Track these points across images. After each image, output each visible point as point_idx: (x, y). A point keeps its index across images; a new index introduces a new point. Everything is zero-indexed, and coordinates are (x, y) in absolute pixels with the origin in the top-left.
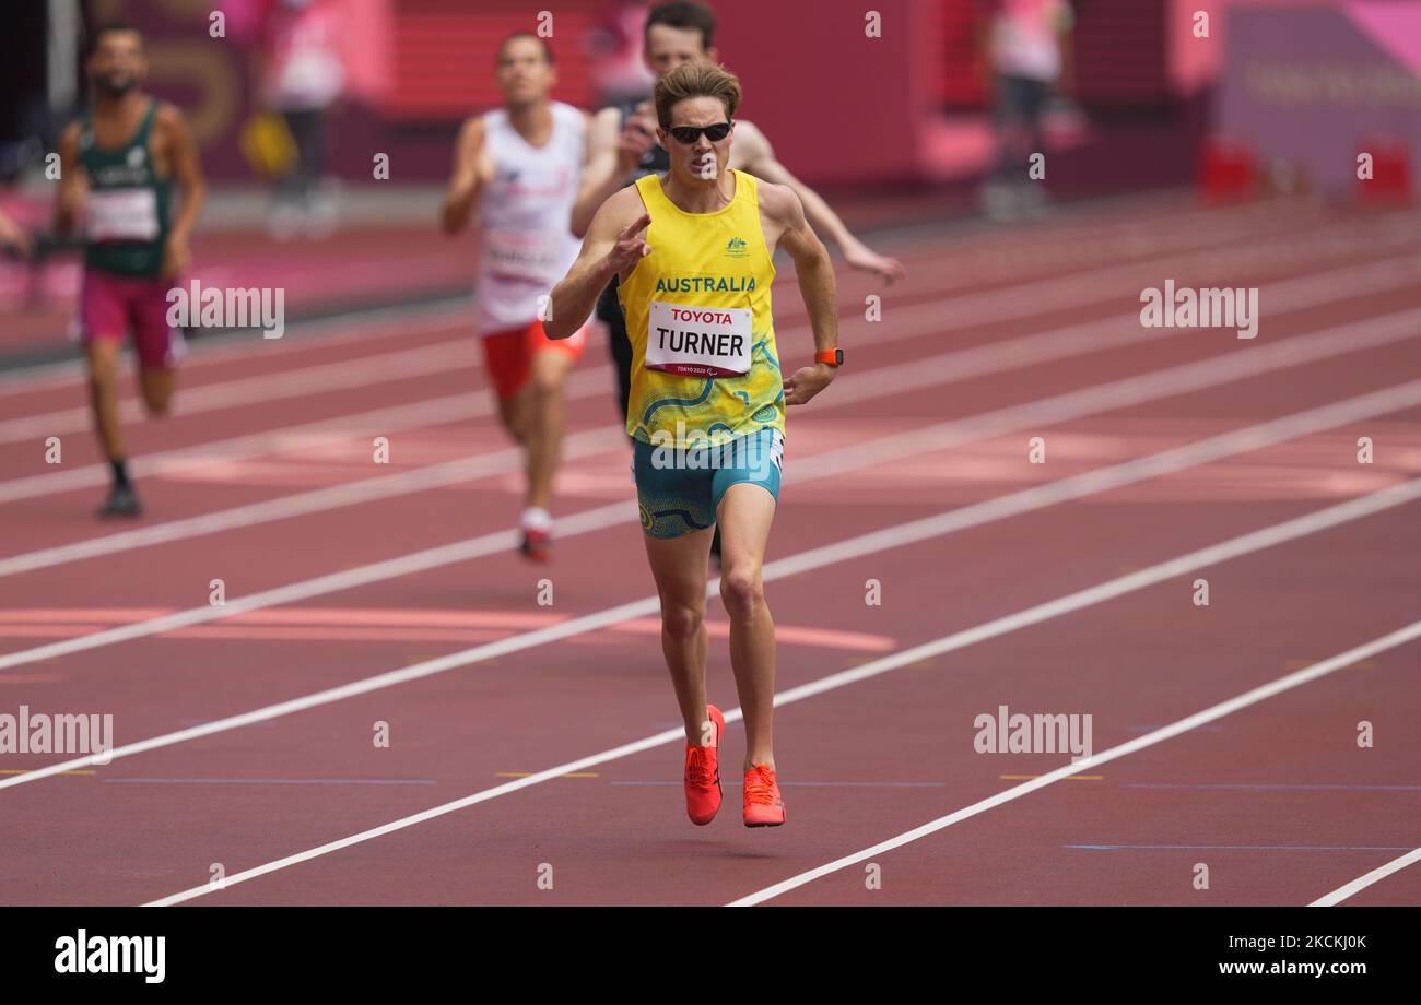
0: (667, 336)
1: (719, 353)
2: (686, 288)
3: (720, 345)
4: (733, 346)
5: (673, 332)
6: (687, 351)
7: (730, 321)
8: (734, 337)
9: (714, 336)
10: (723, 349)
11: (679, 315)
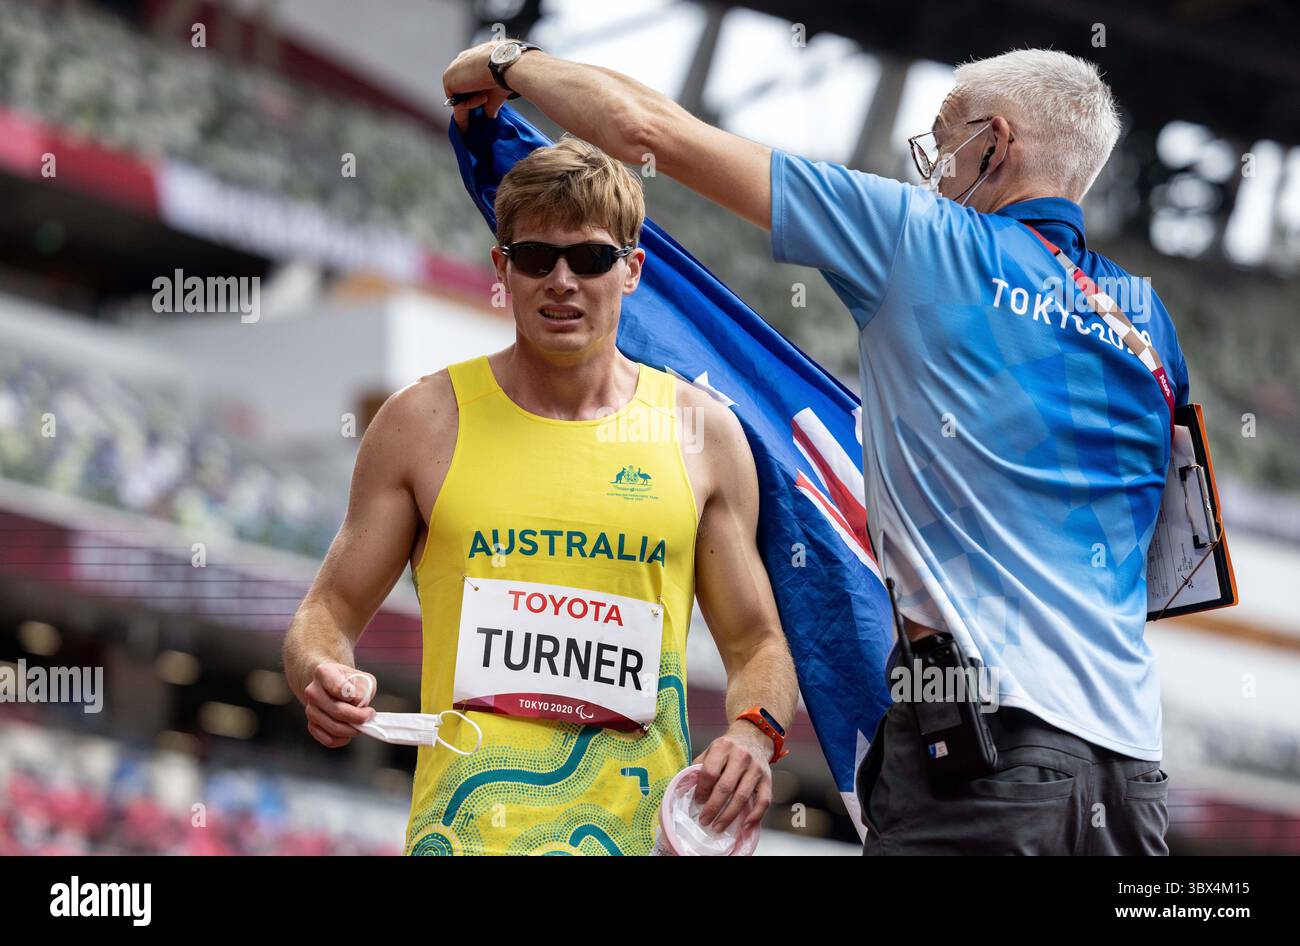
0: (499, 643)
1: (598, 678)
2: (529, 548)
3: (600, 662)
4: (624, 668)
5: (510, 634)
6: (537, 669)
7: (618, 619)
8: (626, 652)
9: (589, 644)
10: (606, 671)
11: (523, 600)
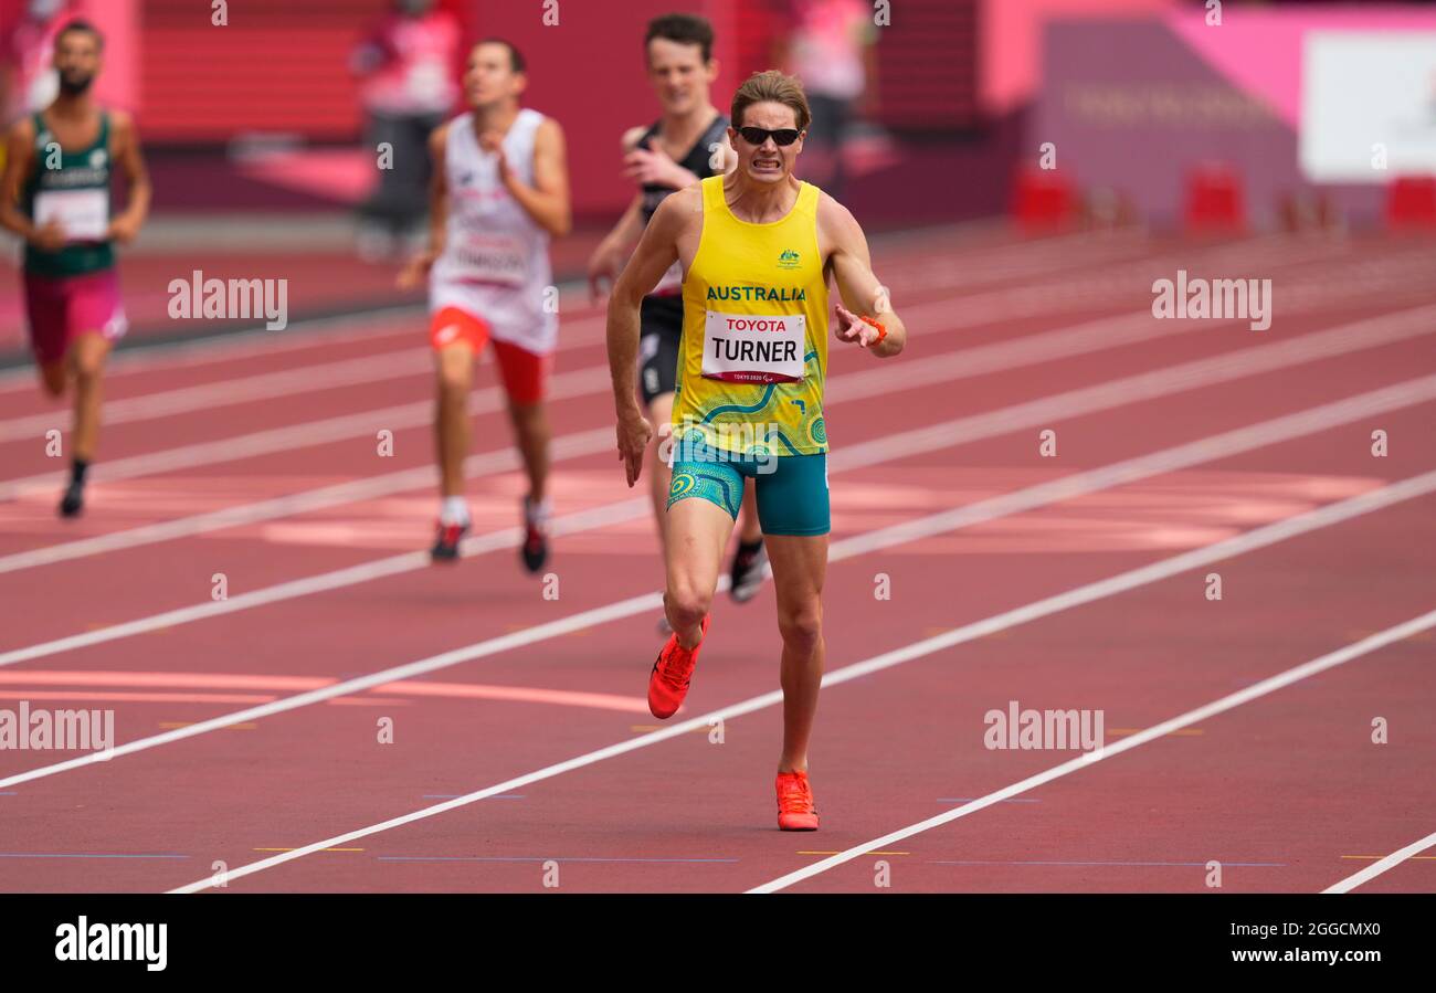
2: (736, 296)
7: (784, 327)
11: (734, 324)
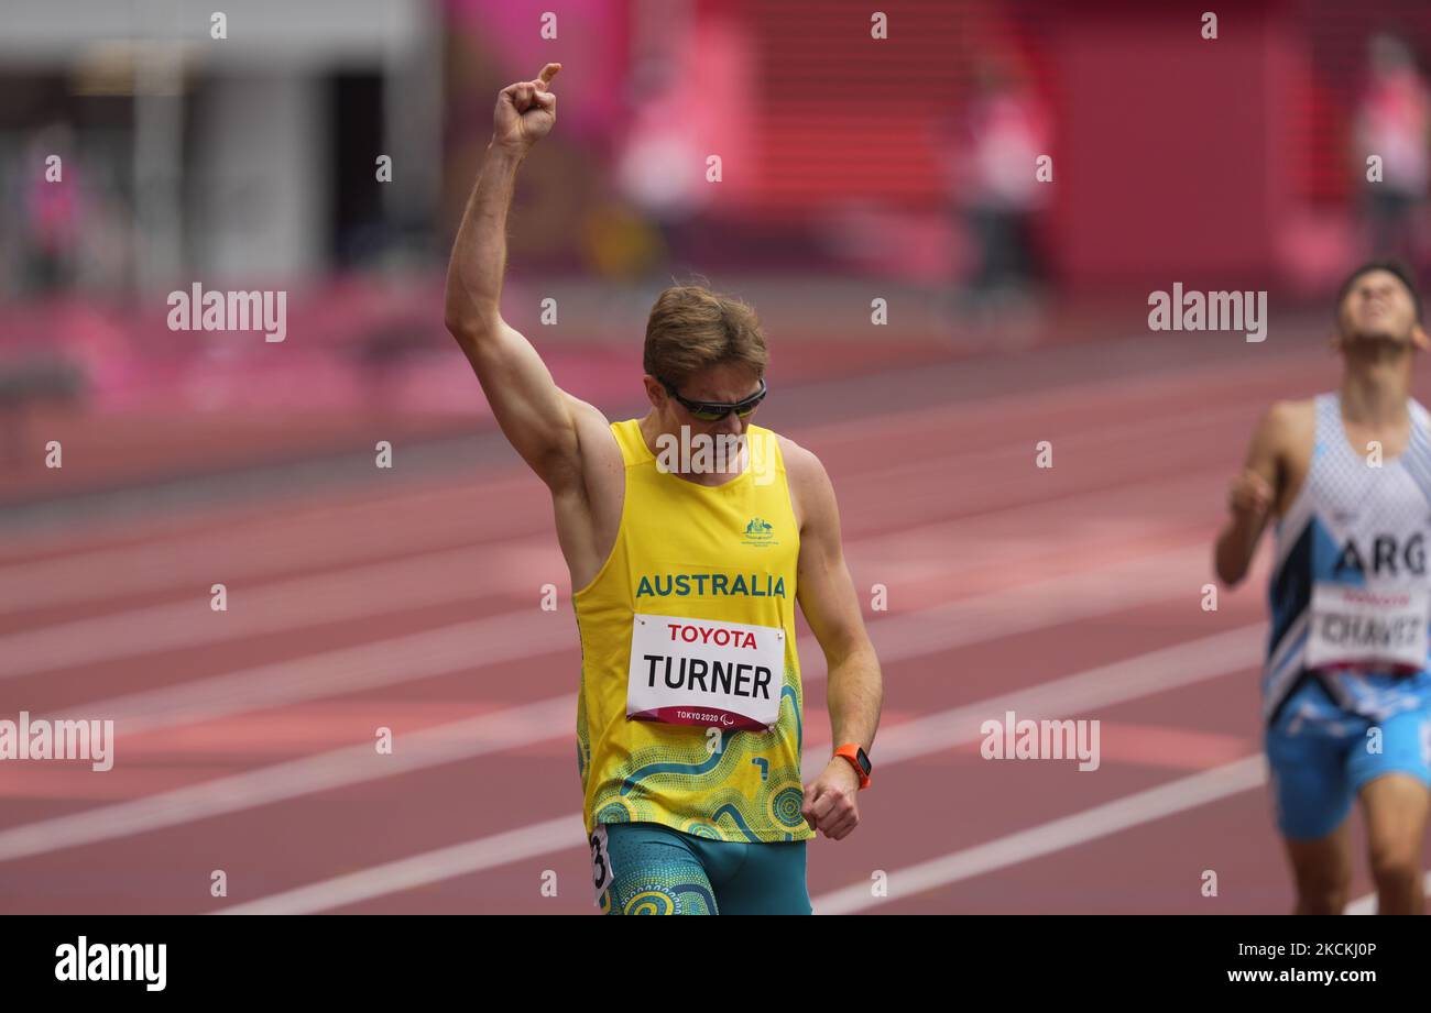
2: (683, 589)
7: (753, 644)
11: (679, 631)
